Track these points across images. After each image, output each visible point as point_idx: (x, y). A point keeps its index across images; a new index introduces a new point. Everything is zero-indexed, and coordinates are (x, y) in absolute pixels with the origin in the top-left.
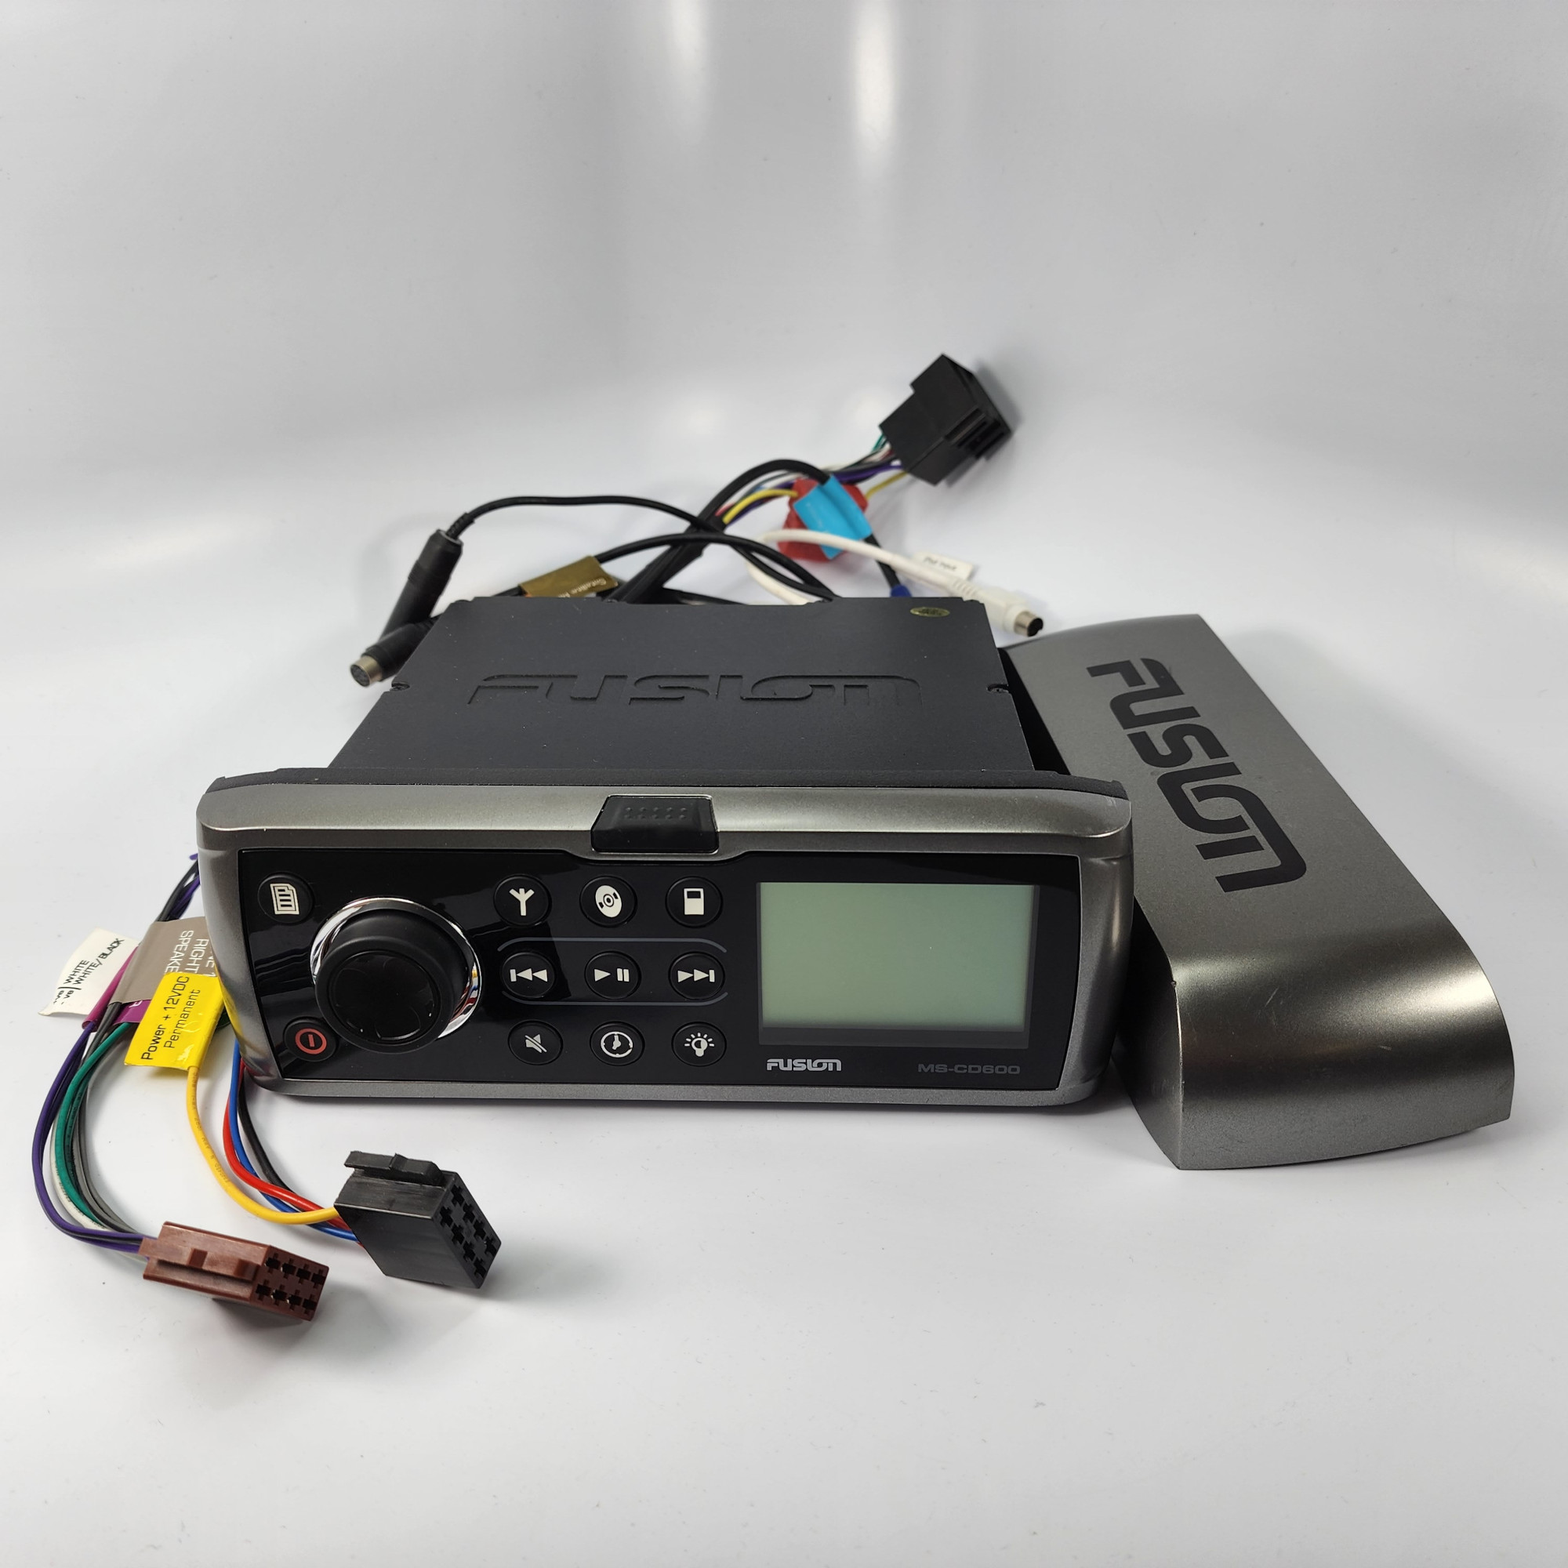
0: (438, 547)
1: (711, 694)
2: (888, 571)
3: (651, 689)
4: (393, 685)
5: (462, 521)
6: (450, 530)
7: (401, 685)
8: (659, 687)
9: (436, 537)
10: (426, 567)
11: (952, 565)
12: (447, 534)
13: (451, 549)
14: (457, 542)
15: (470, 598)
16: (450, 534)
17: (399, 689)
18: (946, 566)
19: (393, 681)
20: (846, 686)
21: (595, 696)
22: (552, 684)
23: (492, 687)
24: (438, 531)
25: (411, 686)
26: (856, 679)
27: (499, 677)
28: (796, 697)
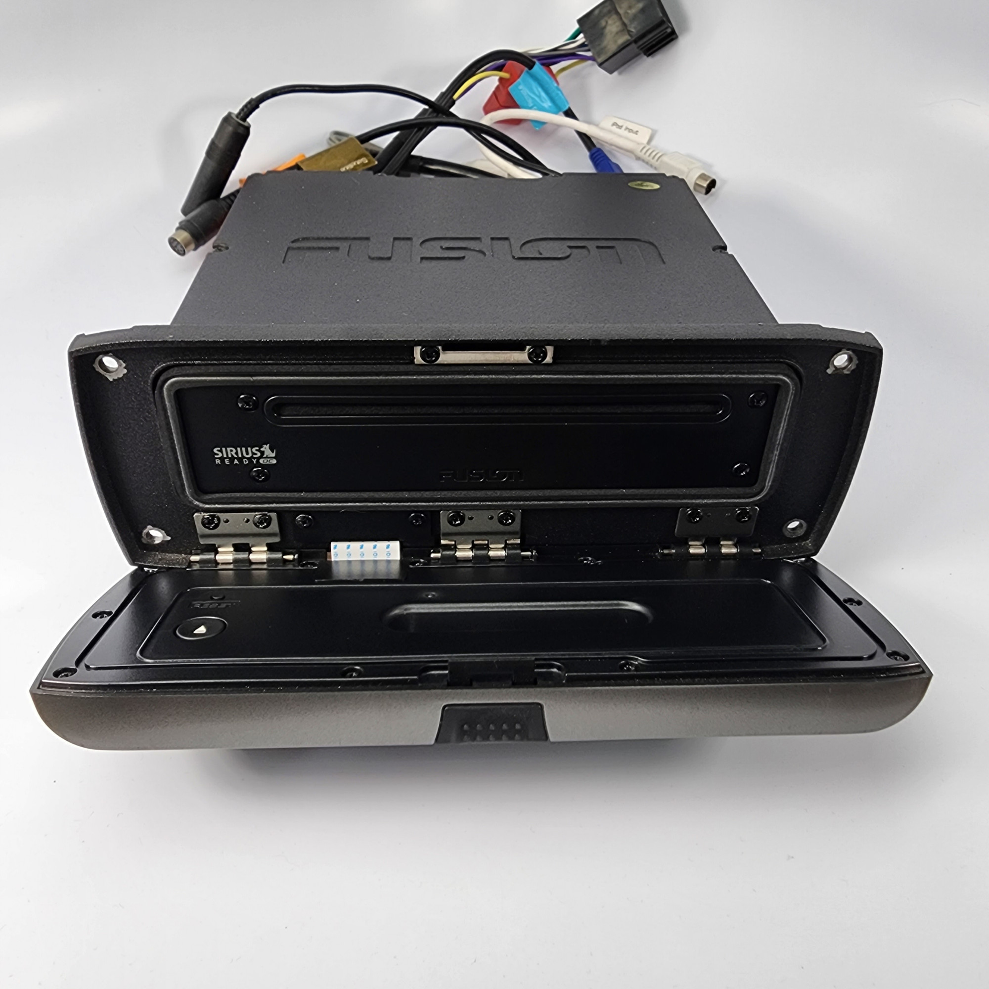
0: (230, 129)
1: (487, 253)
2: (586, 139)
3: (434, 250)
4: (214, 247)
5: (249, 106)
6: (239, 113)
7: (222, 247)
8: (441, 247)
9: (227, 119)
10: (221, 145)
11: (635, 130)
12: (237, 116)
13: (241, 130)
14: (245, 124)
15: (263, 171)
16: (240, 117)
17: (220, 250)
18: (630, 131)
19: (213, 244)
20: (598, 247)
21: (390, 255)
22: (350, 246)
23: (299, 248)
24: (230, 114)
25: (230, 248)
26: (603, 241)
27: (304, 239)
28: (560, 256)
